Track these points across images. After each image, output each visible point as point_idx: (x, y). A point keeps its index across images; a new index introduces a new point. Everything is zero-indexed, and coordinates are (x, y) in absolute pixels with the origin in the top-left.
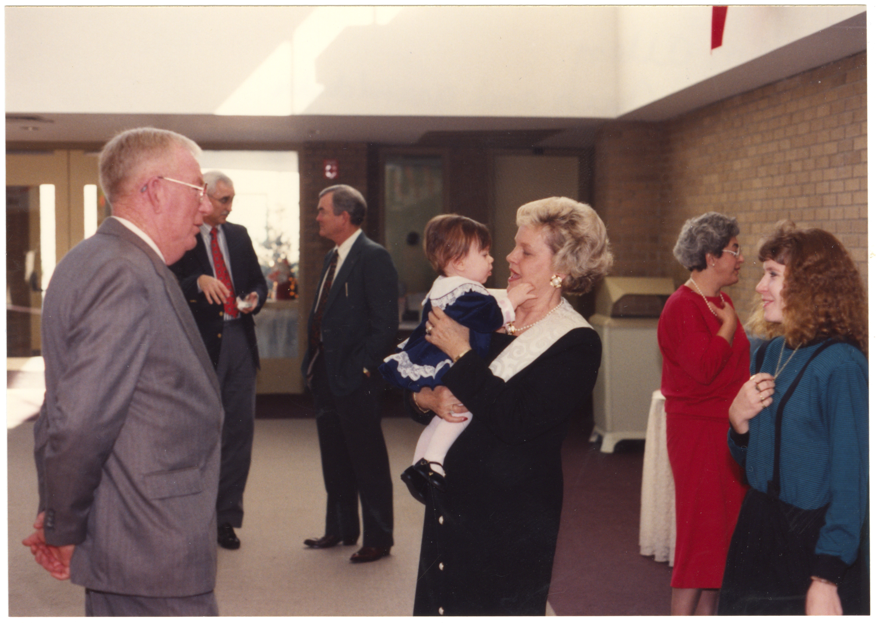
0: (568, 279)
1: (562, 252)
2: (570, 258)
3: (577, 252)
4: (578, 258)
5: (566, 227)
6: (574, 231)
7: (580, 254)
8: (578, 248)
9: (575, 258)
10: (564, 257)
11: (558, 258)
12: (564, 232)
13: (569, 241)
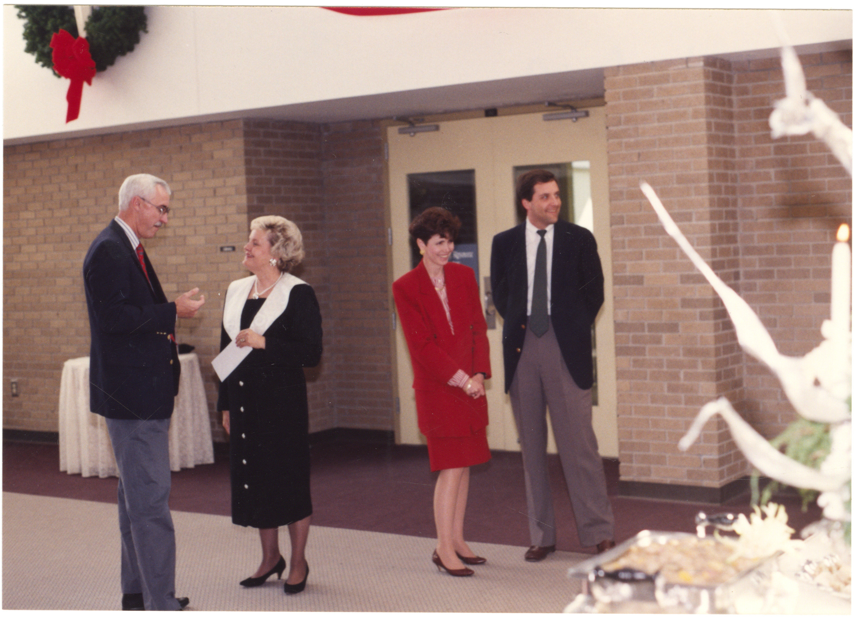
0: (279, 262)
1: (277, 245)
2: (282, 250)
3: (286, 246)
4: (286, 249)
5: (280, 231)
6: (285, 234)
7: (287, 247)
8: (287, 243)
9: (284, 249)
10: (278, 248)
11: (274, 248)
12: (279, 234)
13: (282, 238)
